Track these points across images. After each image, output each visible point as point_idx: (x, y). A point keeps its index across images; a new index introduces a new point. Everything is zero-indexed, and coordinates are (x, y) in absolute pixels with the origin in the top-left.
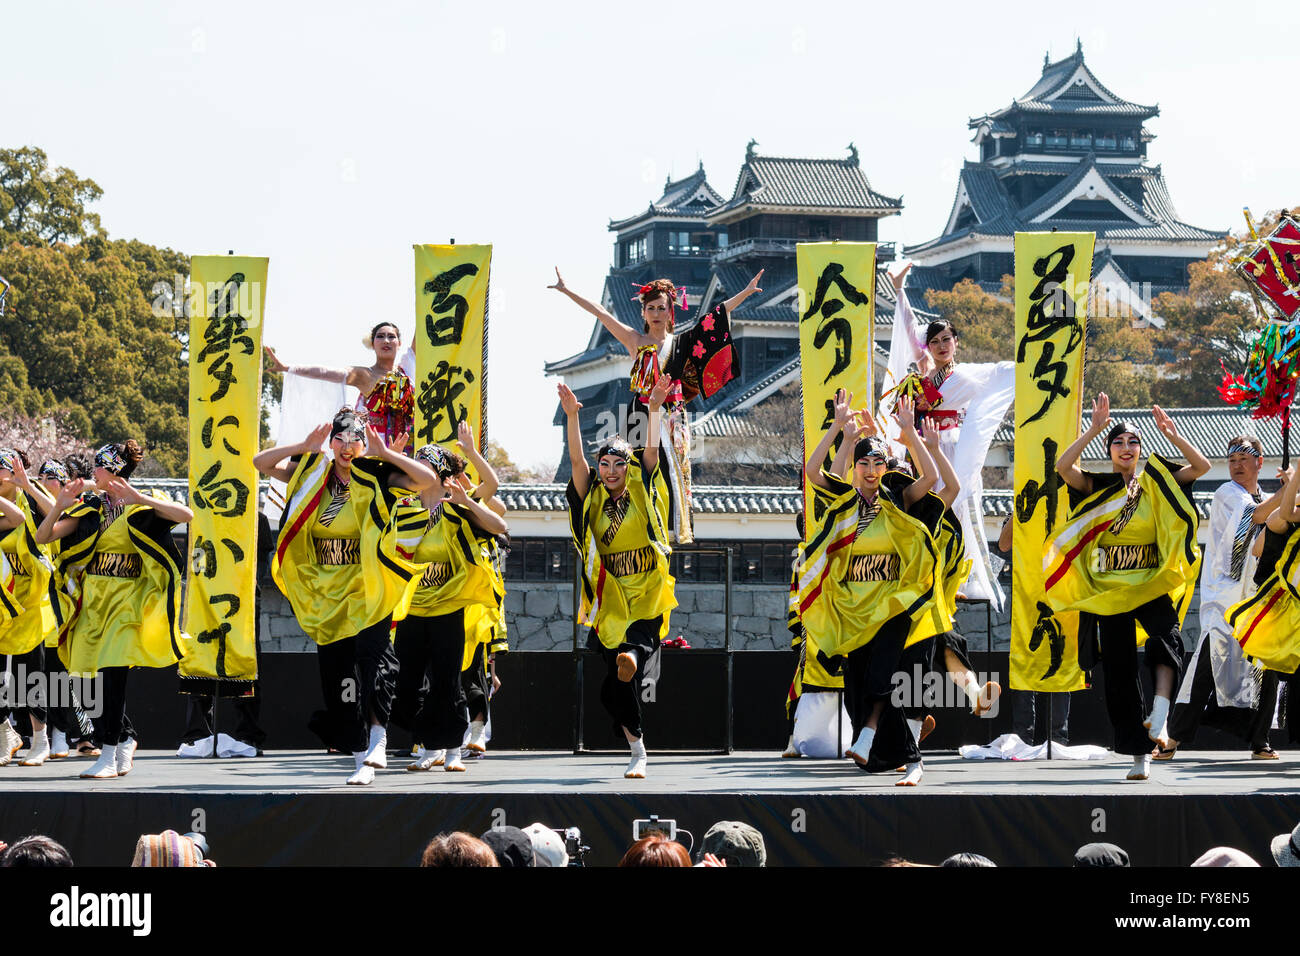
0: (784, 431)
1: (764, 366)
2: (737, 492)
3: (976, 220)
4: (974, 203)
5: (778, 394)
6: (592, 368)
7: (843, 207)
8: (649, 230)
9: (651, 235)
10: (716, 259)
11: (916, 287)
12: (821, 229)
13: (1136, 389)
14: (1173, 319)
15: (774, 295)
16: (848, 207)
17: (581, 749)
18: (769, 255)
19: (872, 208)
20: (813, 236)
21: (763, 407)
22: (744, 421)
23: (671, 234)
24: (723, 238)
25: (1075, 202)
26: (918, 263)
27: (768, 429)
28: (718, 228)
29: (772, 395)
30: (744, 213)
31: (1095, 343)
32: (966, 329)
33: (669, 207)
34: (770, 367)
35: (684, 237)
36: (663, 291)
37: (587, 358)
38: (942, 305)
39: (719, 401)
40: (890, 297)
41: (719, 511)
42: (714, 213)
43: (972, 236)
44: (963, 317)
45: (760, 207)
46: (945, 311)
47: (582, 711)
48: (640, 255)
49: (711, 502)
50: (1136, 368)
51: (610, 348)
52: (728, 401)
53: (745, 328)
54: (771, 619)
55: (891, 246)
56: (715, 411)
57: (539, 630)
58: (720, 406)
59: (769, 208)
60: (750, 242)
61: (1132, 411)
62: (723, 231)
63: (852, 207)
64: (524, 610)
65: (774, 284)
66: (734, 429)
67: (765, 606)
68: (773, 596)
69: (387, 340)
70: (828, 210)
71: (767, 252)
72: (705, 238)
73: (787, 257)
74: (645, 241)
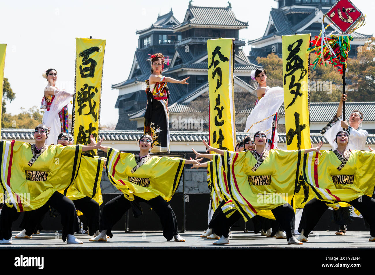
0: (203, 111)
1: (195, 86)
2: (185, 133)
3: (276, 31)
4: (275, 24)
5: (201, 96)
6: (130, 86)
7: (225, 25)
8: (151, 34)
9: (152, 36)
10: (177, 45)
11: (253, 56)
12: (217, 34)
13: (337, 95)
14: (351, 68)
15: (199, 59)
16: (227, 25)
17: (128, 231)
18: (198, 44)
19: (236, 26)
20: (214, 37)
21: (195, 101)
22: (188, 107)
23: (160, 36)
24: (180, 37)
25: (314, 24)
26: (254, 47)
27: (197, 110)
28: (178, 33)
29: (199, 97)
30: (188, 28)
31: (321, 77)
32: (272, 72)
33: (159, 25)
34: (198, 86)
35: (165, 37)
36: (160, 57)
37: (127, 83)
38: (263, 63)
39: (178, 99)
40: (243, 60)
41: (178, 141)
42: (176, 27)
43: (275, 37)
44: (271, 67)
45: (194, 25)
46: (264, 65)
47: (128, 217)
48: (148, 44)
49: (175, 137)
50: (337, 87)
51: (136, 79)
52: (182, 99)
53: (188, 71)
54: (198, 182)
55: (244, 40)
56: (177, 103)
57: (110, 186)
58: (178, 101)
59: (197, 26)
60: (190, 39)
61: (335, 103)
62: (180, 35)
63: (229, 25)
64: (104, 178)
65: (199, 55)
66: (184, 110)
67: (196, 177)
68: (199, 173)
69: (54, 76)
70: (220, 26)
71: (196, 43)
72: (173, 37)
73: (204, 44)
74: (150, 38)
